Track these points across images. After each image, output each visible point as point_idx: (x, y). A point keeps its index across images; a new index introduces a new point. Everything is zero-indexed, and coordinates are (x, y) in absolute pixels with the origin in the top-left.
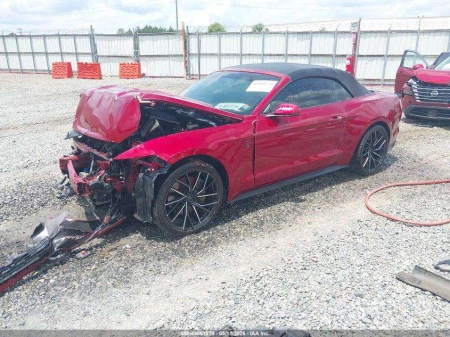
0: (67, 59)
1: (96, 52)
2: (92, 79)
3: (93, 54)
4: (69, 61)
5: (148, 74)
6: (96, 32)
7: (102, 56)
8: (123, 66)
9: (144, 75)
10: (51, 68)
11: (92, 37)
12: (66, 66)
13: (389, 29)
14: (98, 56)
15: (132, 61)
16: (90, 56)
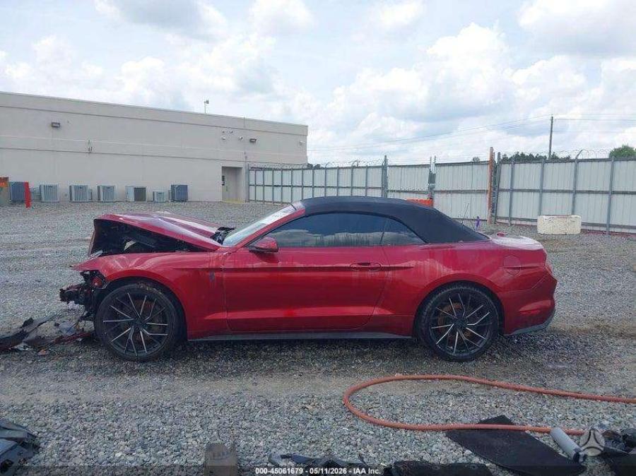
1: (386, 186)
3: (381, 189)
6: (389, 164)
7: (392, 191)
11: (384, 168)
14: (388, 191)
15: (425, 197)
16: (380, 191)
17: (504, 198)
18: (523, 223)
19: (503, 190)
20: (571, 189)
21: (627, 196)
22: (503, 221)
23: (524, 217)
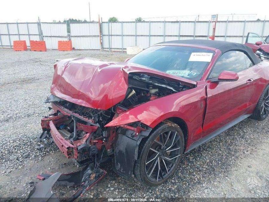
0: (23, 38)
1: (42, 34)
2: (40, 51)
3: (40, 35)
4: (25, 40)
5: (76, 48)
6: (41, 21)
7: (46, 36)
8: (60, 43)
9: (74, 48)
10: (12, 44)
11: (39, 24)
12: (23, 43)
13: (228, 20)
14: (44, 36)
15: (66, 40)
16: (38, 37)
17: (106, 39)
18: (116, 50)
19: (105, 35)
20: (135, 34)
21: (156, 37)
22: (106, 50)
23: (116, 47)
